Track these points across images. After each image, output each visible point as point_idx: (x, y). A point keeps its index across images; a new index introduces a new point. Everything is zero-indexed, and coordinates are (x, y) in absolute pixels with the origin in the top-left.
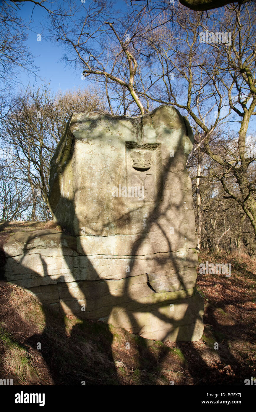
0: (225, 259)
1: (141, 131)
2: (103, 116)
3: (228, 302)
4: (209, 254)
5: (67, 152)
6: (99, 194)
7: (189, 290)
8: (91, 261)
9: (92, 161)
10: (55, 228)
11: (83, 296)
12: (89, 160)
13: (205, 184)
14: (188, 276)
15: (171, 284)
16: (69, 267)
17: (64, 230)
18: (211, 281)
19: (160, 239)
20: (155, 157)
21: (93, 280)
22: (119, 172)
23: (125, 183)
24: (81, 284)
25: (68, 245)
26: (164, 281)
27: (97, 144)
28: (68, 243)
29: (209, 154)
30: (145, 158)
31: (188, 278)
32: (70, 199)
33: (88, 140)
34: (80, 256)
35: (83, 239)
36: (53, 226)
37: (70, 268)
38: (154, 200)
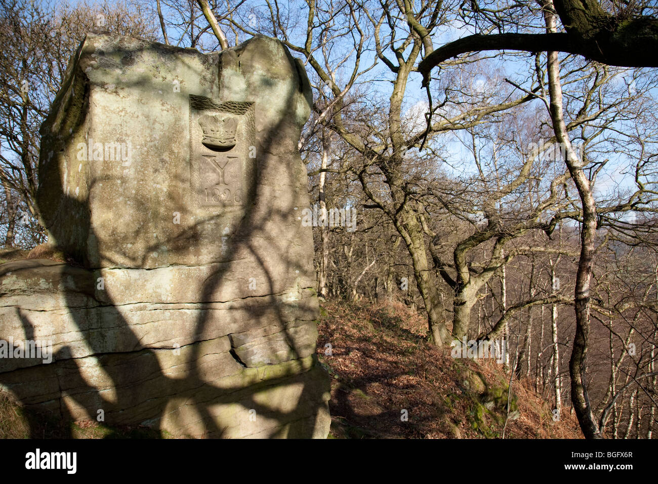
0: (367, 311)
1: (219, 79)
2: (148, 46)
3: (371, 379)
4: (341, 303)
5: (75, 111)
6: (138, 191)
7: (304, 360)
8: (123, 315)
9: (125, 129)
10: (52, 257)
11: (109, 383)
12: (119, 126)
13: (335, 185)
14: (303, 336)
15: (274, 351)
16: (79, 328)
17: (69, 260)
18: (343, 347)
19: (252, 273)
20: (244, 127)
21: (127, 351)
22: (176, 151)
23: (189, 170)
24: (104, 360)
25: (77, 287)
26: (261, 346)
27: (134, 97)
28: (76, 283)
29: (340, 133)
30: (225, 127)
31: (302, 339)
32: (80, 199)
33: (116, 88)
34: (100, 306)
35: (107, 275)
36: (48, 253)
37: (82, 330)
38: (241, 203)
